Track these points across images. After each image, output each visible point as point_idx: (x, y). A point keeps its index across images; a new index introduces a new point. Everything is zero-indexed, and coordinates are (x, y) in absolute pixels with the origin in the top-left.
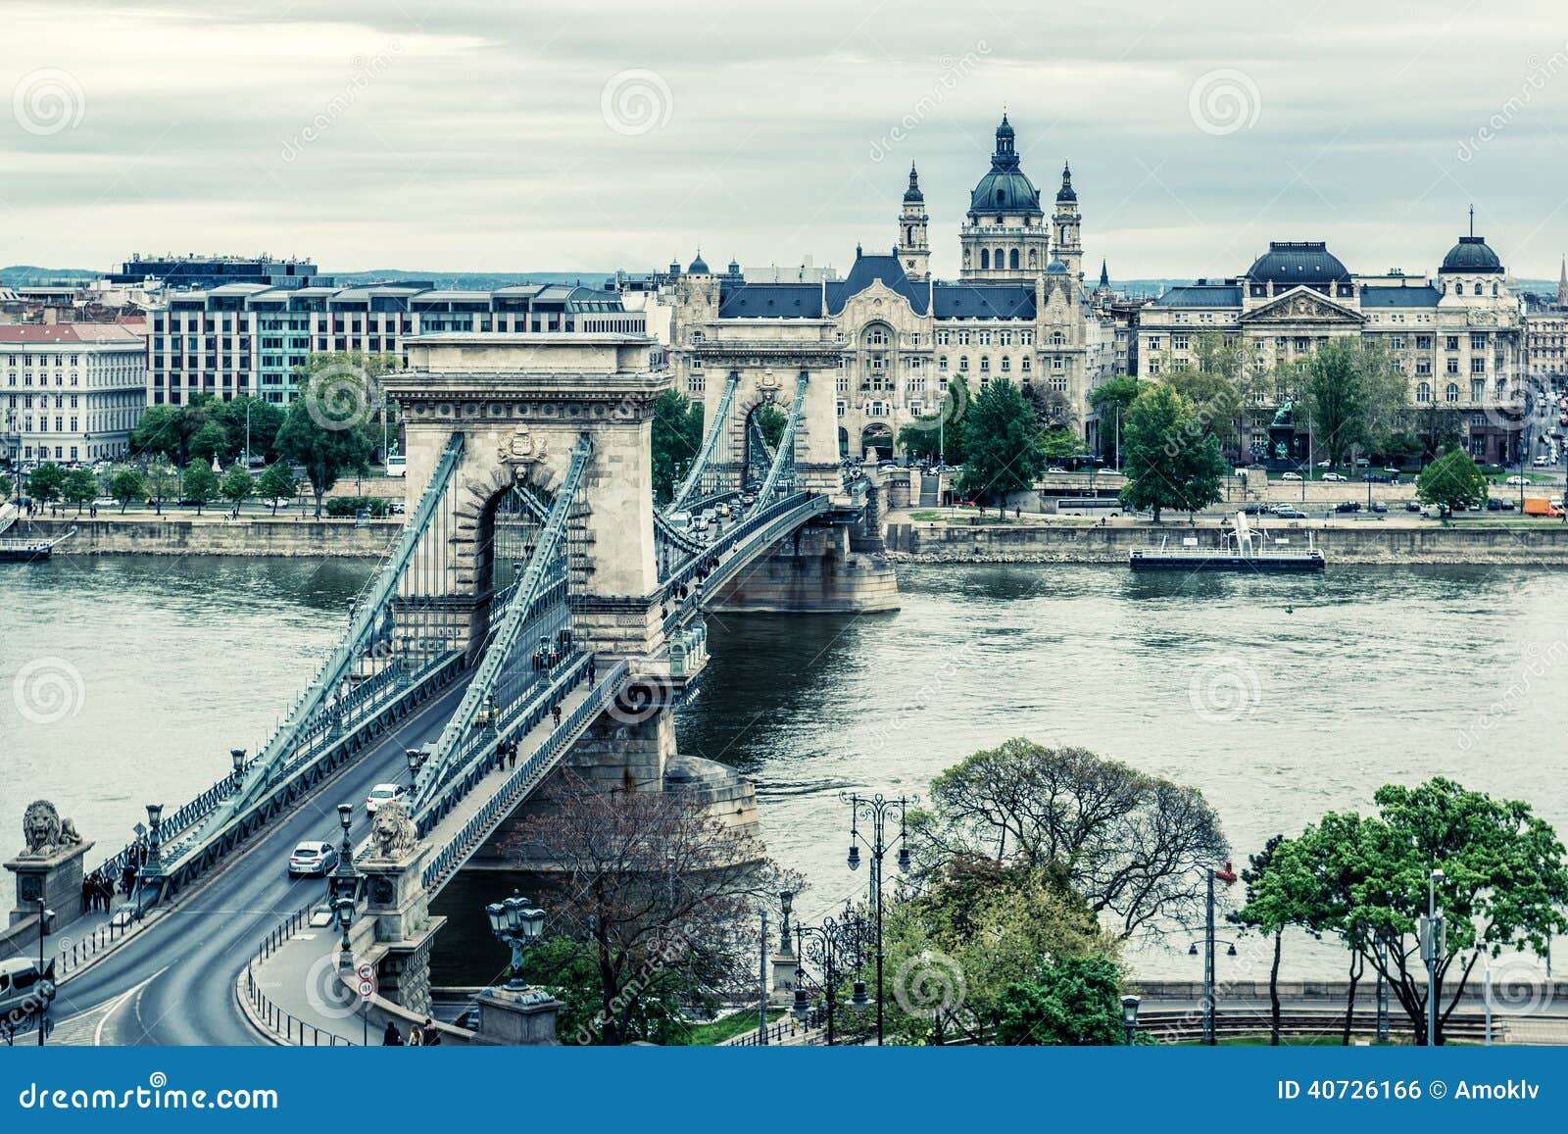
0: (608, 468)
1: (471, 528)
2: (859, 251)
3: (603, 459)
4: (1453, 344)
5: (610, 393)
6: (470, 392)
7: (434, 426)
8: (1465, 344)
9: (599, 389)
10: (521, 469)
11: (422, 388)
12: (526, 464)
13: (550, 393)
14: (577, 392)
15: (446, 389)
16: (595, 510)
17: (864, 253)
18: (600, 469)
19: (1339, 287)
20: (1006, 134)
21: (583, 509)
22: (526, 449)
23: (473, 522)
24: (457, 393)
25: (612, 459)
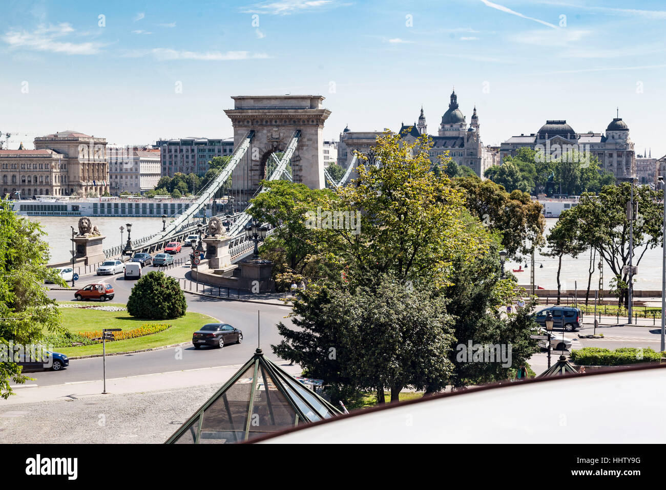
0: (307, 143)
1: (258, 165)
2: (403, 124)
3: (305, 140)
4: (611, 155)
5: (308, 115)
6: (257, 116)
7: (244, 128)
8: (615, 155)
9: (303, 114)
10: (275, 144)
11: (239, 114)
12: (277, 142)
13: (286, 115)
14: (295, 115)
15: (248, 114)
16: (302, 158)
17: (404, 125)
18: (304, 143)
19: (571, 136)
20: (454, 97)
21: (298, 158)
22: (277, 136)
23: (258, 163)
24: (252, 116)
25: (308, 140)
